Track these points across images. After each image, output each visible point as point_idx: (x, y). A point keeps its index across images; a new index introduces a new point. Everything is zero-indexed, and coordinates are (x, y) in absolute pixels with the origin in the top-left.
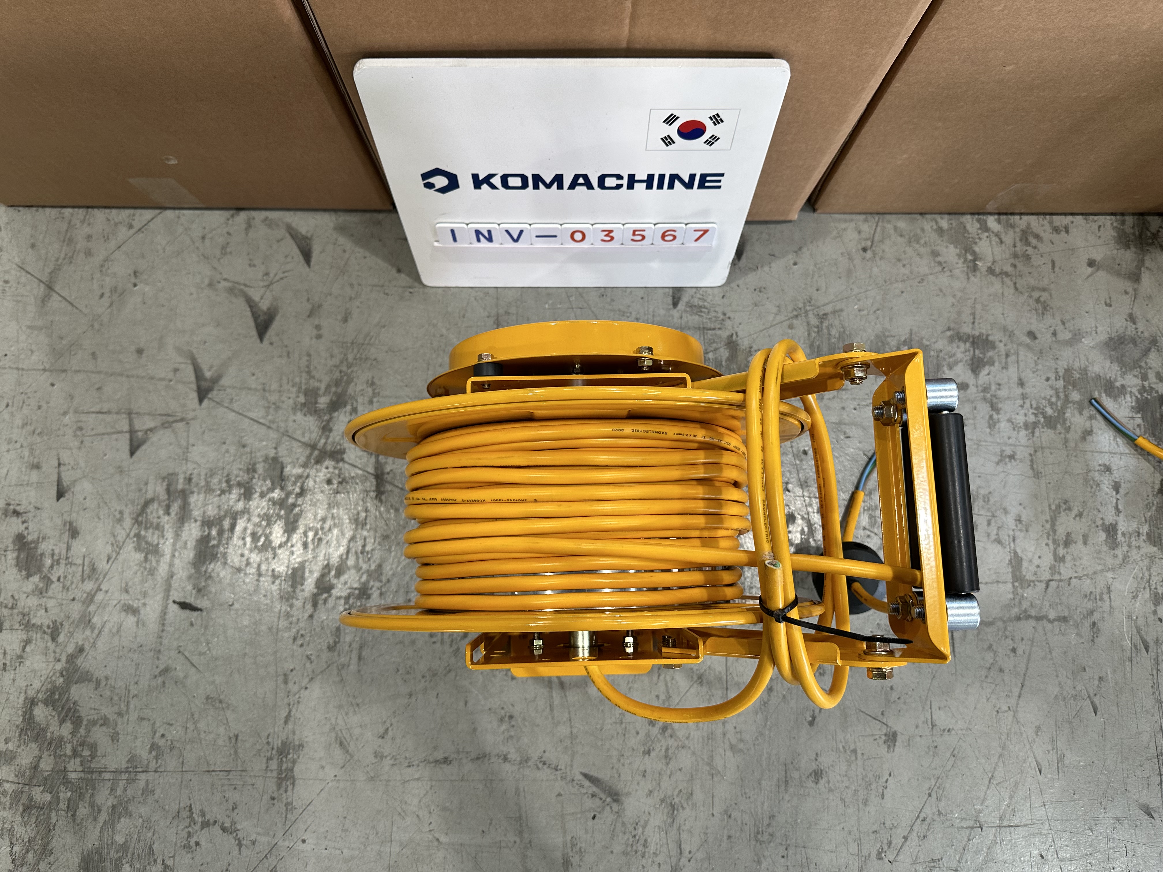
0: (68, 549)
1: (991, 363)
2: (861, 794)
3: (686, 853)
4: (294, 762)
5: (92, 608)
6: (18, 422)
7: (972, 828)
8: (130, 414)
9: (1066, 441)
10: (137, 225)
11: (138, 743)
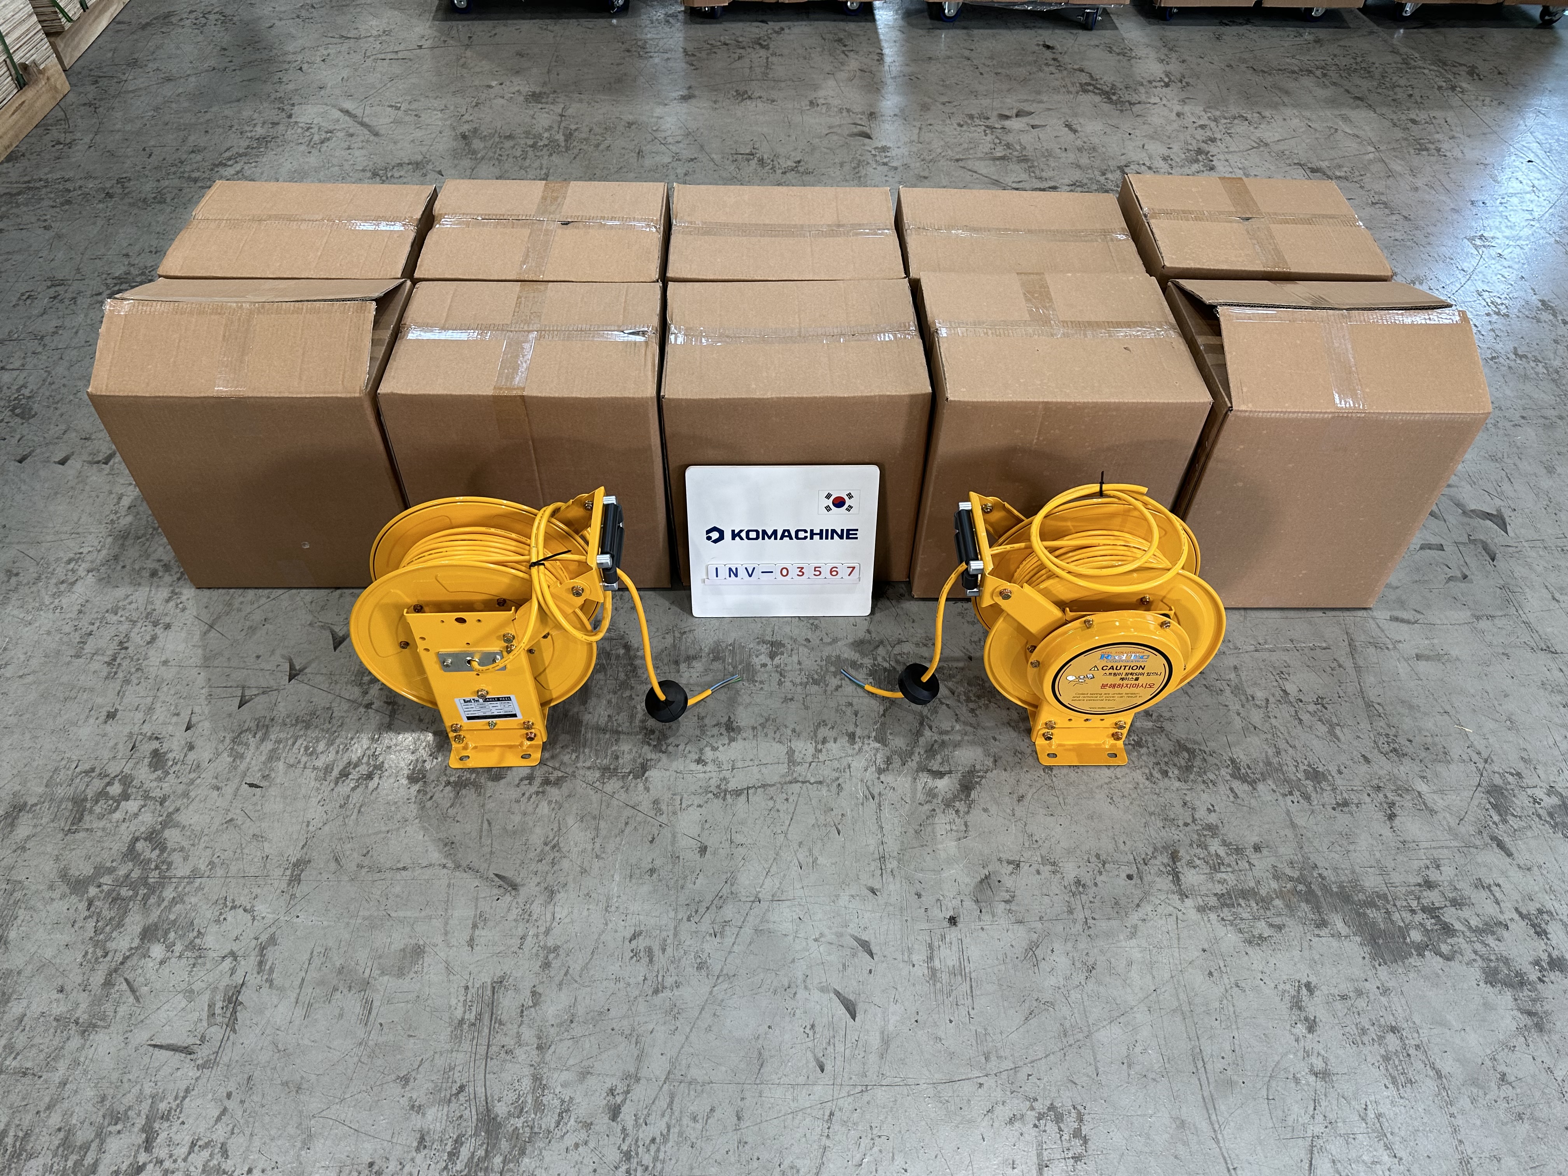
0: (185, 756)
1: (782, 654)
2: (680, 882)
3: (557, 920)
4: (302, 871)
5: (192, 787)
6: (172, 692)
7: (753, 902)
8: (243, 688)
9: (826, 691)
10: (272, 597)
11: (201, 861)
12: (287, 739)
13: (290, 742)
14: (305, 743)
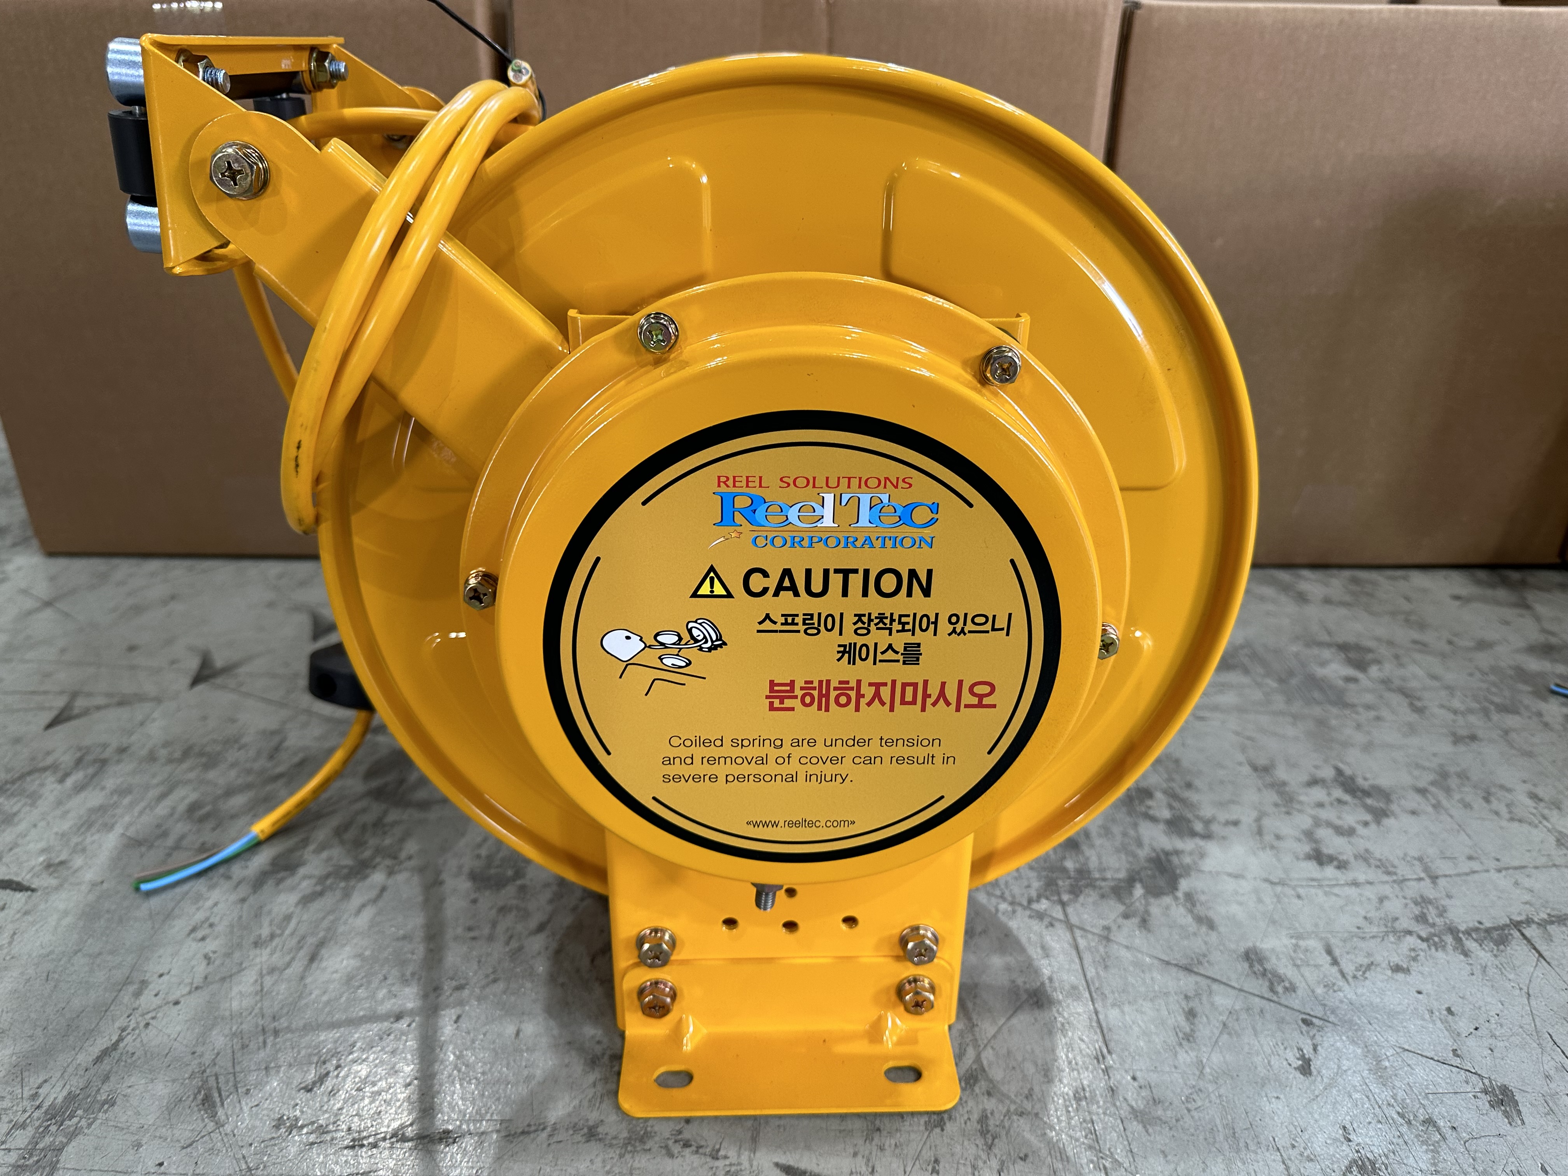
8: (76, 694)
12: (147, 787)
13: (153, 793)
14: (193, 796)
